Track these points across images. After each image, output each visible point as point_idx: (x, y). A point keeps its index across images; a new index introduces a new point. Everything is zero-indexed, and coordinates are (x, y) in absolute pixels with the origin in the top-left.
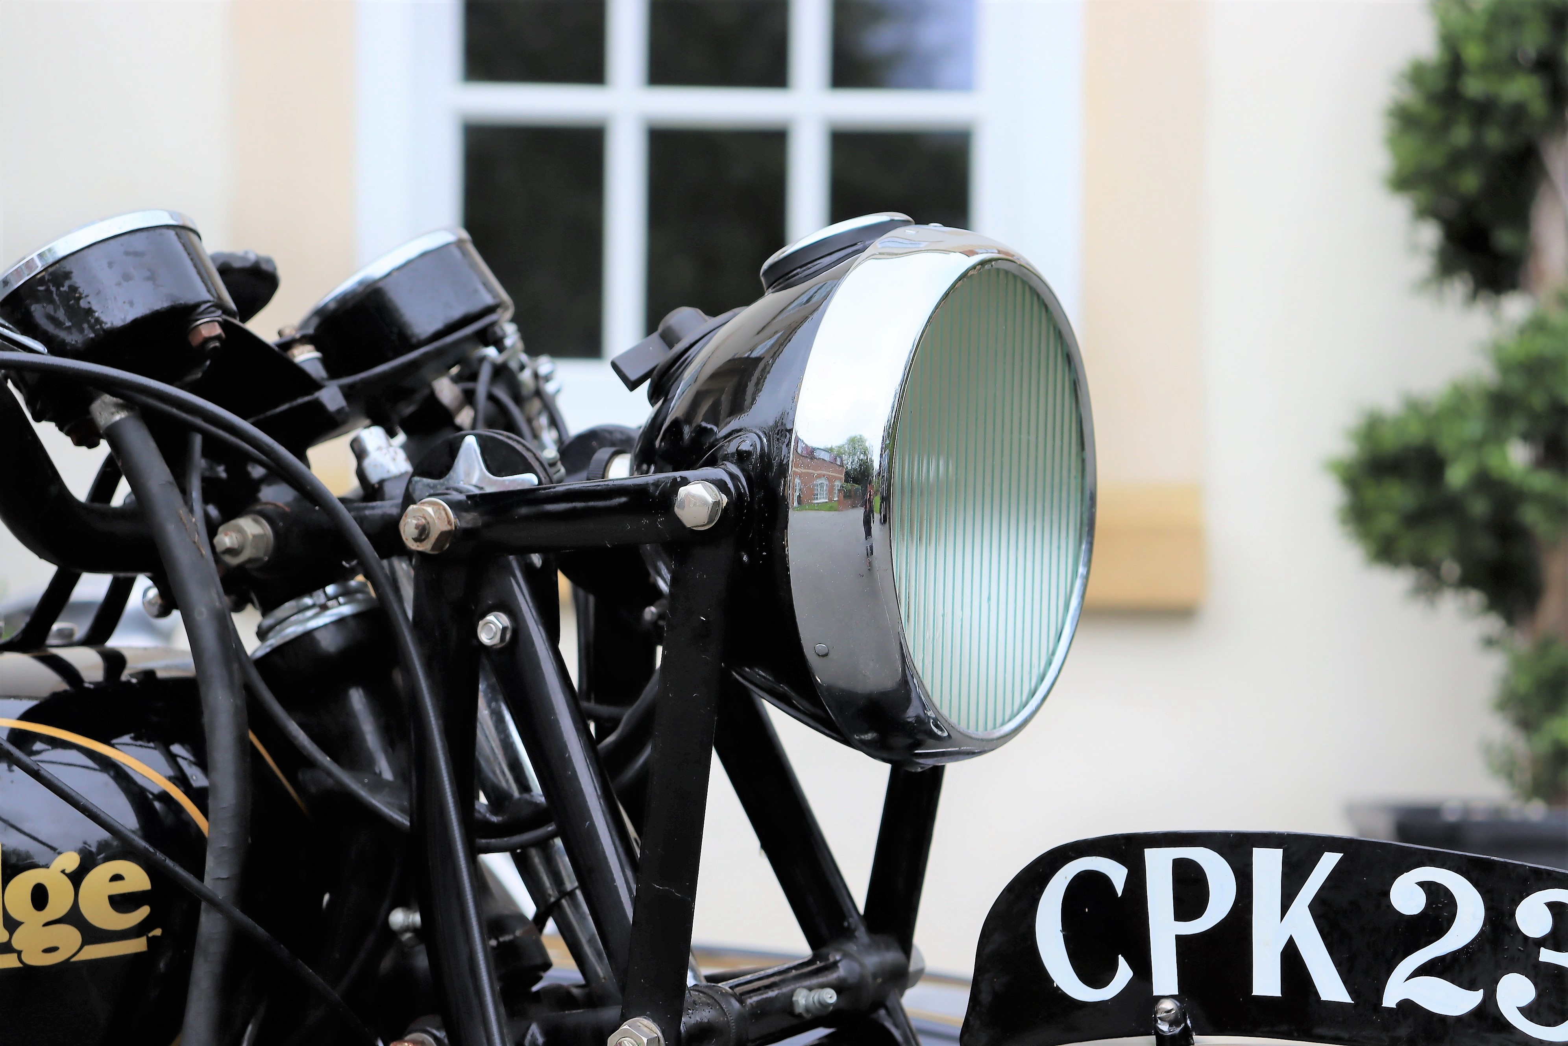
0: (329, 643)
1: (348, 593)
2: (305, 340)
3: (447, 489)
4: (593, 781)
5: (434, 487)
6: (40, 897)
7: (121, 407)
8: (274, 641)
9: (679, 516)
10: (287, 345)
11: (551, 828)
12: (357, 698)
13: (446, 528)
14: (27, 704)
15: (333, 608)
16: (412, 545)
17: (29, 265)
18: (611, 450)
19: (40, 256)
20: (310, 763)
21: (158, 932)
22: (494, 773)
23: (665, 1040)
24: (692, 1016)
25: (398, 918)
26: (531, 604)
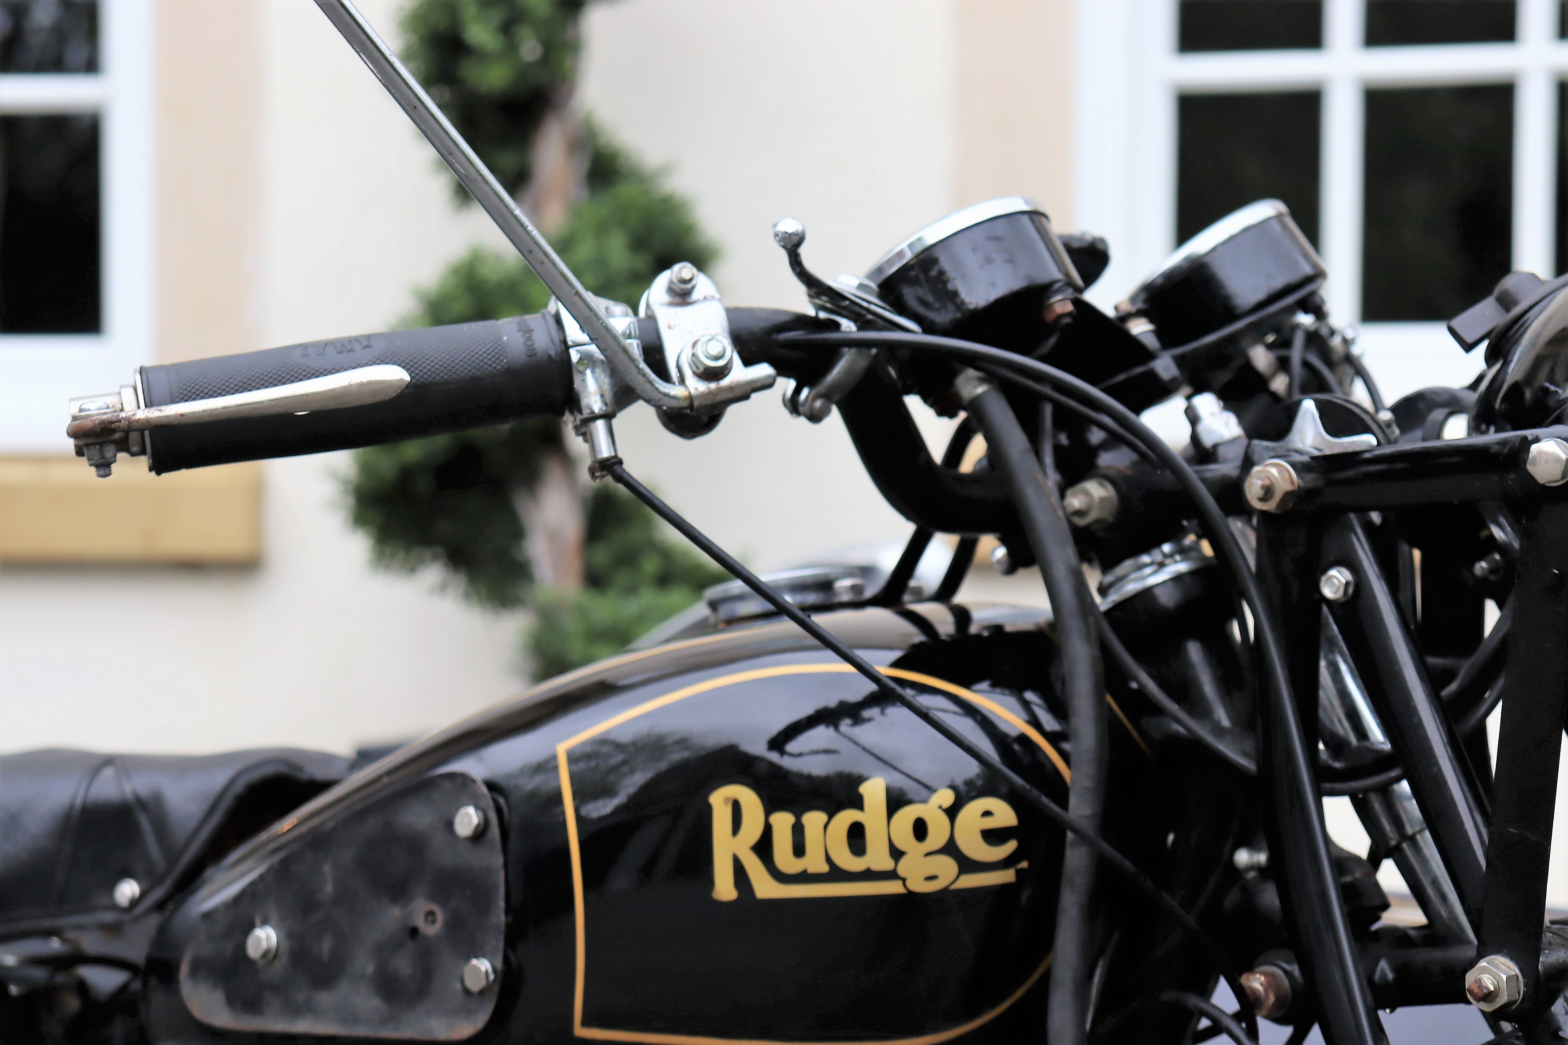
0: (1167, 599)
1: (1183, 552)
2: (1139, 313)
3: (1289, 450)
4: (1439, 729)
5: (1274, 449)
6: (920, 829)
7: (982, 380)
8: (1114, 597)
9: (1532, 473)
10: (1124, 318)
11: (1394, 773)
12: (1194, 651)
13: (1289, 487)
14: (896, 655)
15: (1170, 564)
16: (1258, 505)
17: (900, 254)
18: (1445, 411)
19: (910, 246)
20: (1158, 710)
21: (1024, 864)
22: (1332, 721)
23: (1524, 977)
24: (1549, 956)
25: (1243, 857)
26: (1372, 560)
